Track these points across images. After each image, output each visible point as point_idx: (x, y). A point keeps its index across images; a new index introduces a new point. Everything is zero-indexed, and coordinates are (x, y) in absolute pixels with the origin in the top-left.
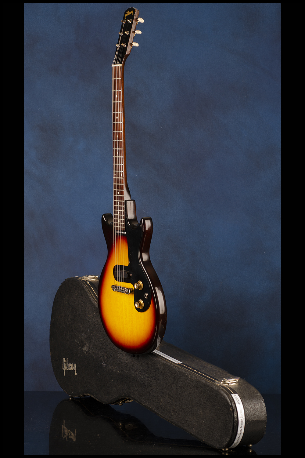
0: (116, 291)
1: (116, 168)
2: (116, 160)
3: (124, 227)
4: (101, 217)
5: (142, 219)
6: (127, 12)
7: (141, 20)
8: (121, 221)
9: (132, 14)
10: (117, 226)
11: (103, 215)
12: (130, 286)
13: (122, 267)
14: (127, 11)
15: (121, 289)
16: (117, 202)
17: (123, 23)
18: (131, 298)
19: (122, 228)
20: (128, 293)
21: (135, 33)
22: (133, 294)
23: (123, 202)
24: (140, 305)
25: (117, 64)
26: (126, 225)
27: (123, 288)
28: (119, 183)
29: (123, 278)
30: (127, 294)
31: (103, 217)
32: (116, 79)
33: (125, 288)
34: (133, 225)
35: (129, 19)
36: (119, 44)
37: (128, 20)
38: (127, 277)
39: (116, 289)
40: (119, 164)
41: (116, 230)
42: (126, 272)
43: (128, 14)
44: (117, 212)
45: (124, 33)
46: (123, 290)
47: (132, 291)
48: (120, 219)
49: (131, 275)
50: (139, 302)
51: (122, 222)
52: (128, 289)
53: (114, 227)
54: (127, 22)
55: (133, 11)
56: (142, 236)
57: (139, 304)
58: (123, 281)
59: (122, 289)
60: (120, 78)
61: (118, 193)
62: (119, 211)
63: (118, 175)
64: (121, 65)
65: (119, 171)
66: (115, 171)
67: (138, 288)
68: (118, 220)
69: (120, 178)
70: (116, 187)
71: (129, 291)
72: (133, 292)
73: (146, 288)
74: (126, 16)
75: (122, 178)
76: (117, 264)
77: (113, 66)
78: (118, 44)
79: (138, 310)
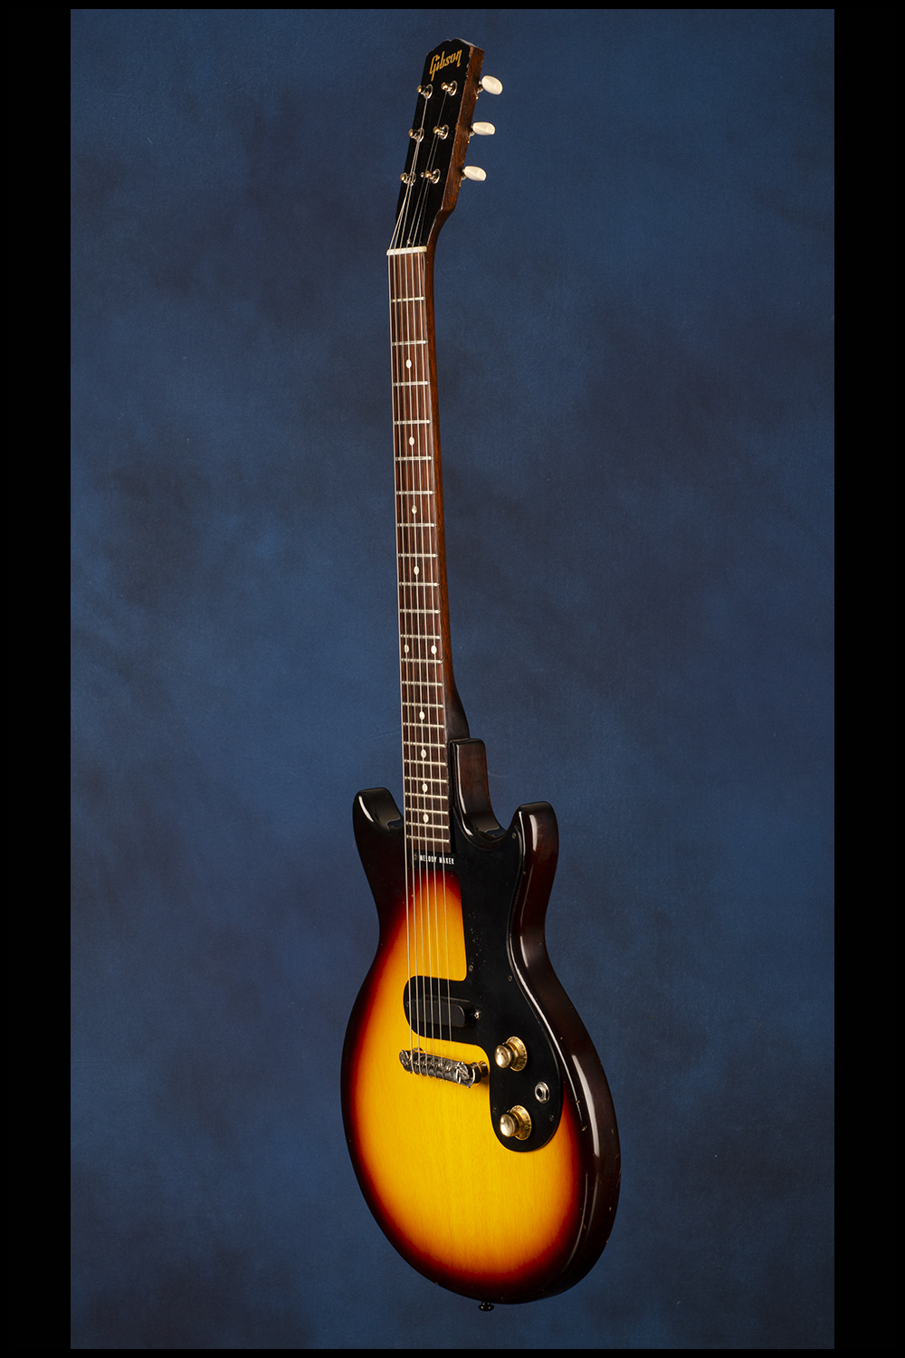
0: (417, 1073)
1: (411, 624)
2: (410, 597)
3: (448, 841)
4: (353, 800)
5: (519, 809)
6: (438, 58)
7: (492, 85)
8: (437, 819)
9: (456, 62)
10: (419, 838)
11: (359, 794)
12: (474, 1054)
13: (442, 986)
14: (438, 51)
15: (440, 1065)
16: (420, 748)
17: (421, 97)
18: (479, 1100)
19: (438, 844)
20: (469, 1080)
21: (472, 130)
22: (485, 1083)
23: (442, 749)
24: (518, 1124)
25: (410, 246)
26: (454, 833)
27: (446, 1062)
28: (424, 680)
29: (445, 1027)
30: (466, 1084)
31: (357, 803)
32: (406, 300)
33: (455, 1062)
34: (483, 834)
35: (448, 83)
36: (413, 173)
37: (446, 87)
38: (461, 1024)
39: (417, 1063)
40: (425, 611)
41: (416, 851)
42: (459, 1003)
43: (441, 63)
44: (416, 787)
45: (429, 135)
46: (447, 1072)
47: (482, 1075)
48: (432, 812)
49: (477, 1014)
50: (513, 1117)
51: (437, 822)
52: (469, 1067)
53: (409, 841)
54: (439, 93)
55: (460, 52)
56: (521, 872)
57: (516, 1122)
58: (446, 1038)
59: (444, 1065)
60: (422, 298)
61: (422, 715)
62: (426, 782)
63: (420, 649)
64: (421, 249)
65: (426, 637)
66: (406, 636)
67: (511, 1064)
68: (422, 814)
69: (427, 661)
70: (414, 694)
71: (471, 1076)
72: (488, 1078)
73: (539, 1063)
74: (432, 72)
75: (435, 661)
76: (424, 975)
77: (391, 252)
78: (407, 170)
79: (510, 1143)
